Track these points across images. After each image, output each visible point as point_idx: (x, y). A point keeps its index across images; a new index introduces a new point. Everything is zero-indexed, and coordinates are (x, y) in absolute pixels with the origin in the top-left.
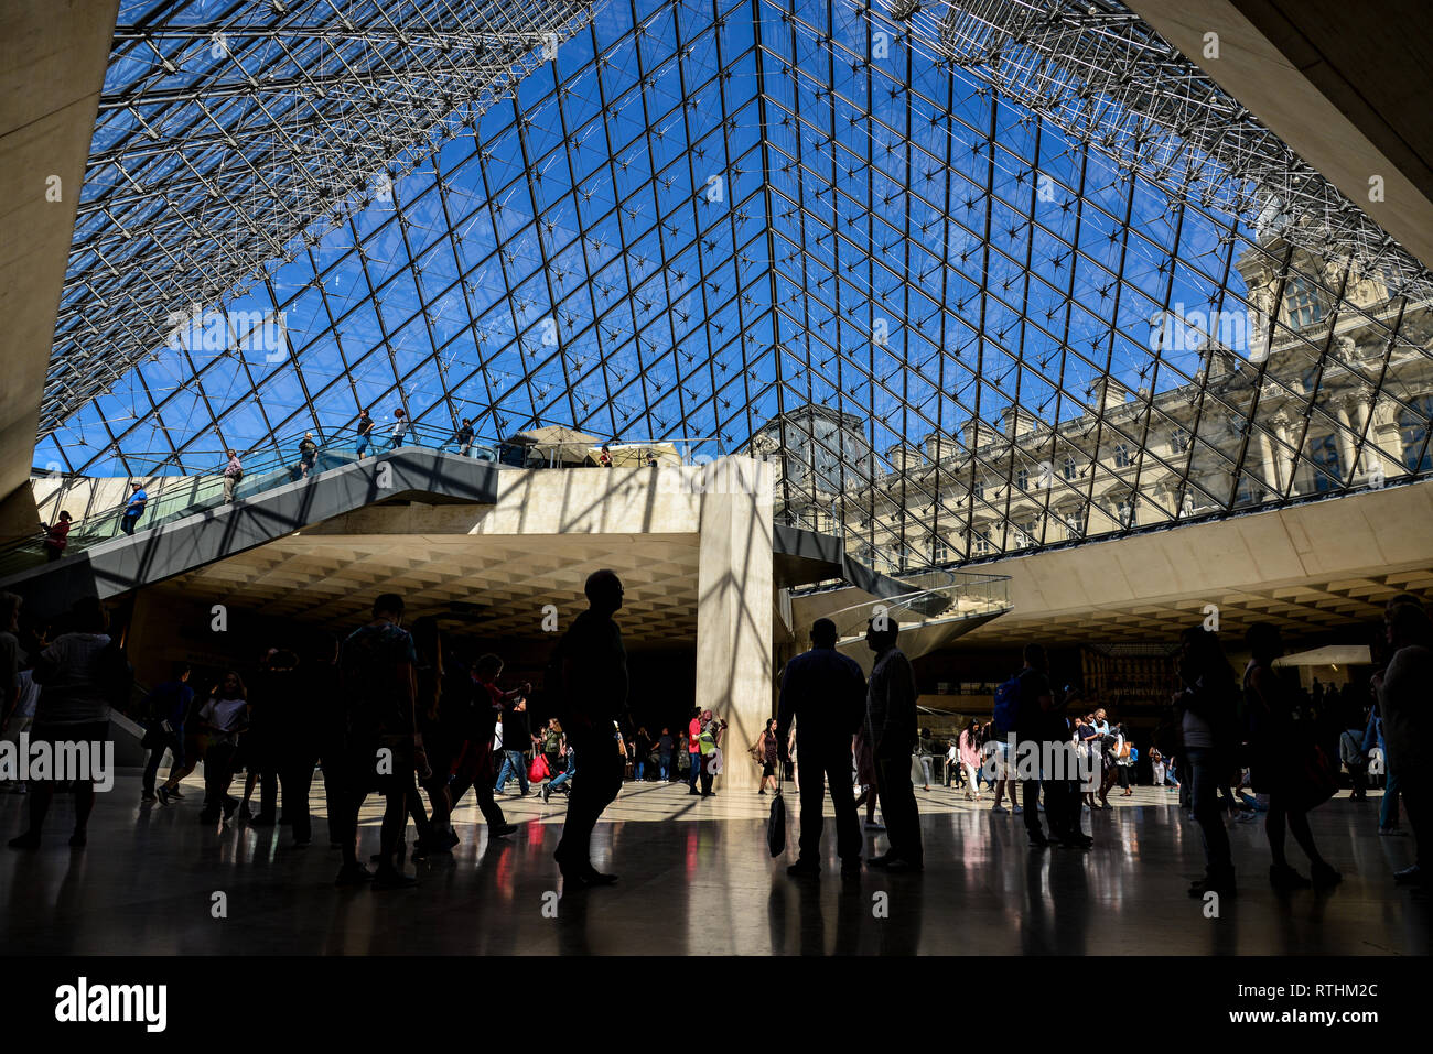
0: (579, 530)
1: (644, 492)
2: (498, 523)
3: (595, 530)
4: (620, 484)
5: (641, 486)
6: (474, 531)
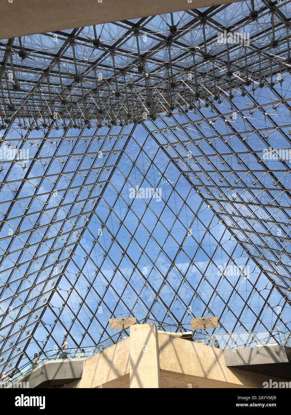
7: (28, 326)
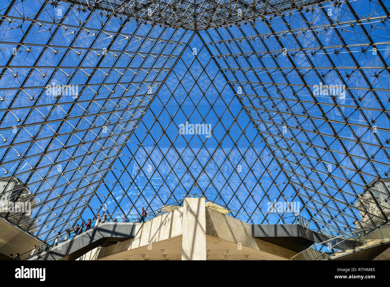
0: (153, 242)
1: (170, 222)
2: (135, 244)
3: (157, 241)
4: (164, 221)
5: (169, 220)
6: (129, 249)
7: (77, 208)
